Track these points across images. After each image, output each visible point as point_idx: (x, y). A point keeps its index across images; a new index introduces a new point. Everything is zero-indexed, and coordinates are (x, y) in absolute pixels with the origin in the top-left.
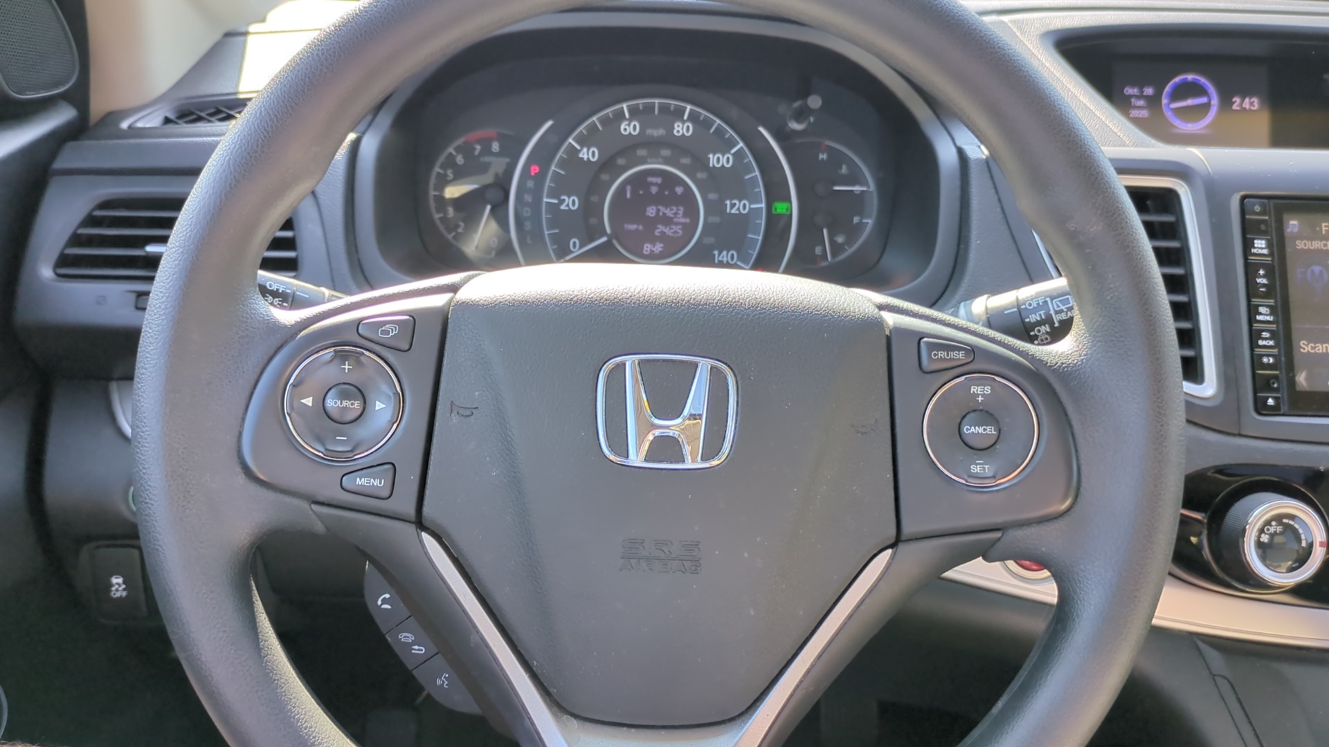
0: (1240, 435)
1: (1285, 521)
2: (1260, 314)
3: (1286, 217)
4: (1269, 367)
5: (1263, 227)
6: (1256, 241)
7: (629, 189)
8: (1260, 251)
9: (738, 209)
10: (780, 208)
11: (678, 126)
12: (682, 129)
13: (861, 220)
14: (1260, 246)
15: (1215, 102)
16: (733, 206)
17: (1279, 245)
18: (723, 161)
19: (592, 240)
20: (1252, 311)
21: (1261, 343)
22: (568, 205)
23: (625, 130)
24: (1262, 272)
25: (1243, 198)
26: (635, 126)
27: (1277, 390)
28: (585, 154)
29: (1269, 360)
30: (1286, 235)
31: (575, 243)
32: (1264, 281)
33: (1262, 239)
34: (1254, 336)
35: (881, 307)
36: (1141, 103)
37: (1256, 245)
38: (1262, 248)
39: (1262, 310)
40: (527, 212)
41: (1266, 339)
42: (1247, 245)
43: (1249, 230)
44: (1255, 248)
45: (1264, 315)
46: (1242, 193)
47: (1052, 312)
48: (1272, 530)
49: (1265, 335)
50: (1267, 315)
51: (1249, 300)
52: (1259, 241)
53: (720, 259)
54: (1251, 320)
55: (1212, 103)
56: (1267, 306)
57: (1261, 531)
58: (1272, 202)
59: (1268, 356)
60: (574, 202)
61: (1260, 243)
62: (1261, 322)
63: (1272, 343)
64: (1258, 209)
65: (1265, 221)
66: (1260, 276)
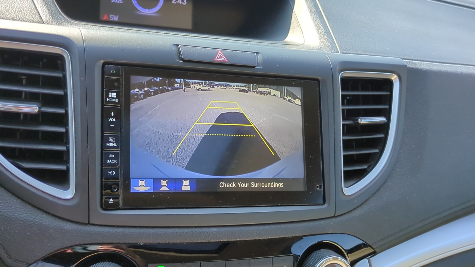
0: (89, 224)
2: (110, 142)
4: (113, 177)
5: (116, 85)
6: (110, 94)
8: (113, 100)
14: (113, 96)
17: (125, 96)
20: (104, 140)
21: (108, 161)
24: (112, 114)
25: (104, 65)
27: (117, 193)
29: (113, 173)
32: (114, 120)
33: (114, 92)
34: (104, 156)
37: (110, 96)
38: (114, 98)
39: (111, 139)
41: (111, 159)
42: (104, 95)
43: (106, 86)
44: (109, 98)
45: (112, 142)
46: (103, 61)
49: (112, 156)
50: (114, 143)
51: (102, 133)
52: (113, 94)
54: (103, 146)
56: (114, 137)
58: (123, 67)
59: (112, 170)
61: (113, 95)
62: (109, 147)
63: (115, 161)
64: (113, 71)
65: (118, 81)
66: (111, 117)
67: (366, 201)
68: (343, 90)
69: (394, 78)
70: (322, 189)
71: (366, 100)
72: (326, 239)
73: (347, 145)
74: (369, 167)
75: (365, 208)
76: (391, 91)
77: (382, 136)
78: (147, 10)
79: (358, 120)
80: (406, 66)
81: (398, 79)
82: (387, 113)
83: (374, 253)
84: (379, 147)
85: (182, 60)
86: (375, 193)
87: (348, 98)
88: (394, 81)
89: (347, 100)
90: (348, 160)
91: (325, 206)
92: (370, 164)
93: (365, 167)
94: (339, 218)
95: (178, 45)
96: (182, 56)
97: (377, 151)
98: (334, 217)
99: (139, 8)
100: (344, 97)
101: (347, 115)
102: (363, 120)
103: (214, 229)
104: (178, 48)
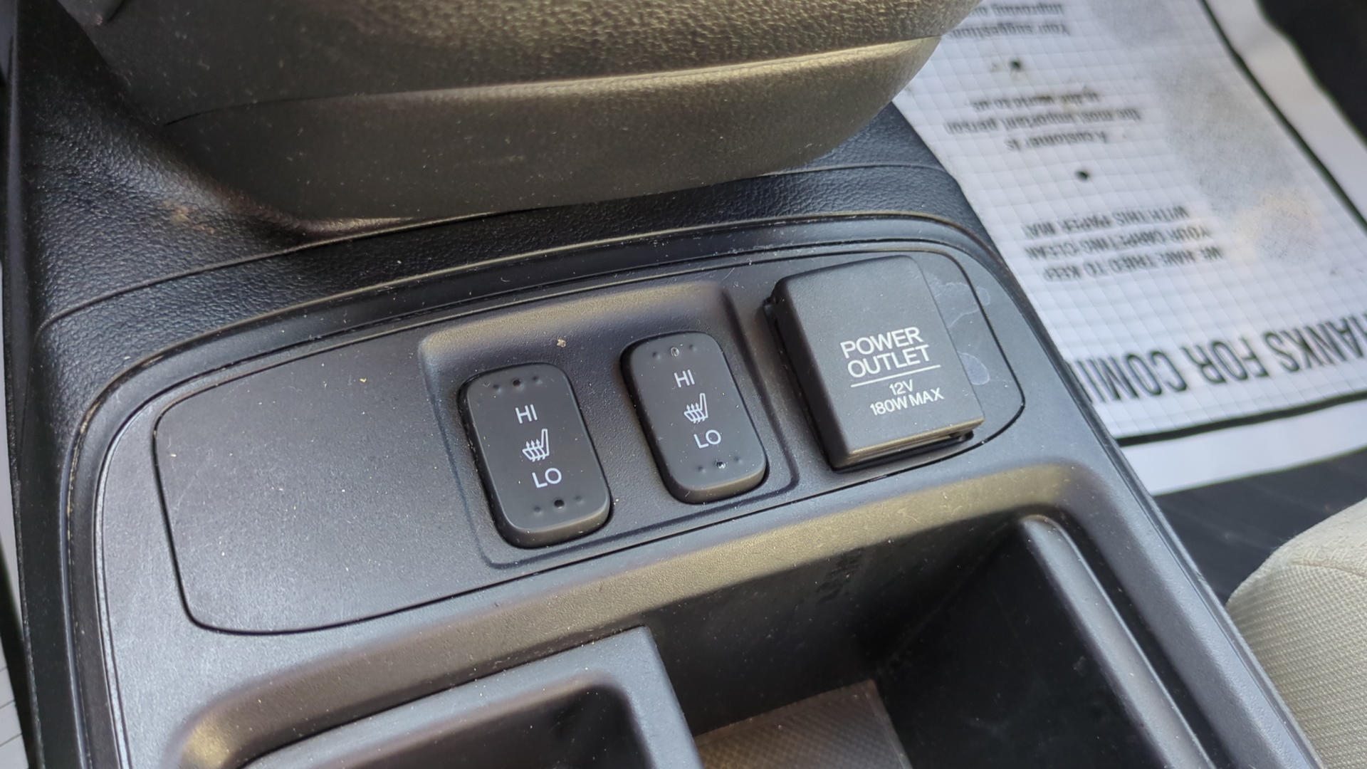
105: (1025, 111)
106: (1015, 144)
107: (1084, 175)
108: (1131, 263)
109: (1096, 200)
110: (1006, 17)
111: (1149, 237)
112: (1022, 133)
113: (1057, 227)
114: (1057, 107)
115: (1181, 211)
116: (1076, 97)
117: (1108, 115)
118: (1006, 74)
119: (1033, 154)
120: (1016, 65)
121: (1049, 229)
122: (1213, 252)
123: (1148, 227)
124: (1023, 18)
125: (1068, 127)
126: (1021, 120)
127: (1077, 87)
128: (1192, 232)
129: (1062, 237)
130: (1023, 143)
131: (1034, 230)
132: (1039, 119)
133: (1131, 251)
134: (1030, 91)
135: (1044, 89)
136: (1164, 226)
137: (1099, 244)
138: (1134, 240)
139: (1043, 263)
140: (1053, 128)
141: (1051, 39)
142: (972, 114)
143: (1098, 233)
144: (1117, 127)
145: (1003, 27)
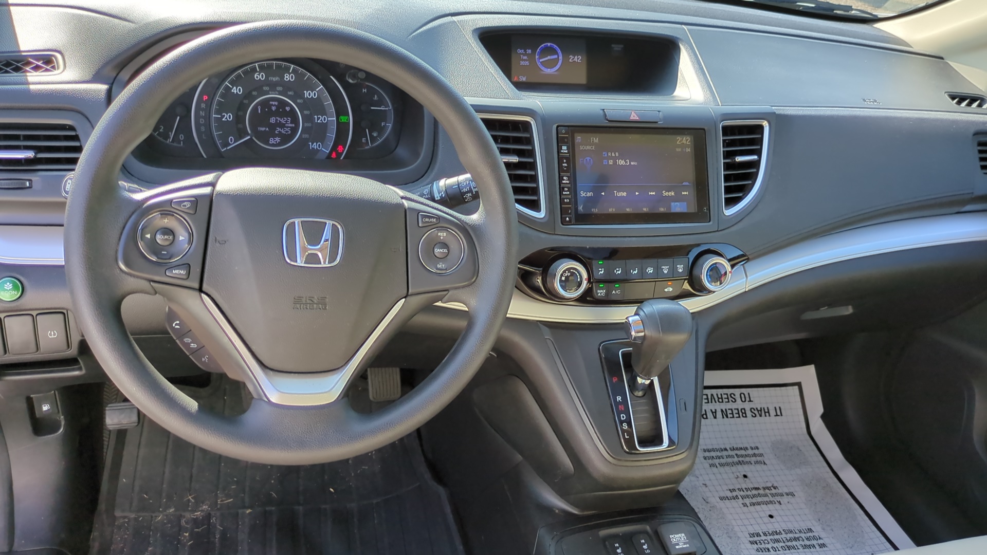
0: (555, 234)
1: (571, 270)
2: (564, 180)
3: (576, 135)
4: (567, 203)
5: (566, 140)
6: (562, 147)
7: (259, 108)
8: (565, 151)
9: (321, 120)
10: (343, 119)
11: (287, 76)
12: (289, 77)
13: (385, 124)
15: (561, 58)
16: (318, 119)
17: (572, 148)
18: (312, 94)
19: (241, 138)
20: (561, 179)
21: (564, 193)
22: (226, 118)
23: (257, 77)
24: (565, 161)
25: (558, 127)
26: (262, 75)
27: (570, 214)
28: (234, 90)
29: (567, 201)
30: (575, 143)
31: (231, 139)
32: (566, 165)
33: (565, 146)
34: (562, 189)
35: (402, 198)
36: (525, 58)
38: (565, 150)
39: (565, 178)
40: (202, 121)
41: (566, 191)
42: (559, 149)
43: (560, 142)
44: (562, 150)
45: (566, 181)
46: (557, 125)
47: (472, 188)
48: (566, 275)
49: (566, 189)
51: (559, 174)
53: (313, 147)
54: (560, 183)
55: (560, 58)
56: (567, 176)
57: (562, 275)
58: (570, 128)
59: (567, 199)
60: (230, 116)
61: (564, 148)
62: (564, 183)
63: (568, 193)
64: (564, 132)
65: (566, 137)
66: (564, 163)
67: (742, 219)
68: (723, 135)
69: (765, 124)
70: (708, 211)
71: (742, 142)
72: (712, 247)
73: (727, 178)
74: (743, 195)
75: (740, 225)
76: (762, 134)
77: (754, 170)
78: (549, 70)
79: (735, 159)
80: (775, 113)
81: (767, 124)
82: (759, 153)
83: (748, 259)
84: (752, 180)
85: (607, 120)
86: (748, 214)
87: (727, 141)
88: (764, 126)
89: (727, 143)
90: (728, 190)
91: (711, 223)
92: (744, 193)
93: (741, 195)
94: (721, 233)
95: (603, 110)
96: (608, 117)
97: (750, 182)
98: (717, 231)
99: (543, 68)
100: (724, 141)
101: (727, 155)
102: (739, 159)
103: (634, 238)
104: (604, 112)
105: (749, 493)
106: (745, 505)
107: (771, 516)
108: (789, 548)
109: (776, 525)
110: (741, 459)
111: (796, 539)
112: (747, 501)
113: (762, 534)
114: (761, 492)
115: (810, 530)
116: (769, 488)
117: (782, 495)
118: (741, 479)
119: (752, 508)
120: (745, 476)
121: (758, 535)
122: (822, 546)
123: (797, 536)
124: (748, 459)
125: (766, 499)
126: (748, 496)
127: (769, 485)
128: (815, 538)
129: (763, 538)
130: (749, 505)
131: (752, 535)
132: (754, 496)
133: (789, 544)
134: (751, 486)
135: (756, 486)
136: (803, 535)
137: (777, 541)
138: (790, 540)
139: (755, 546)
140: (759, 499)
141: (758, 467)
142: (729, 494)
143: (776, 537)
144: (784, 500)
145: (740, 463)
